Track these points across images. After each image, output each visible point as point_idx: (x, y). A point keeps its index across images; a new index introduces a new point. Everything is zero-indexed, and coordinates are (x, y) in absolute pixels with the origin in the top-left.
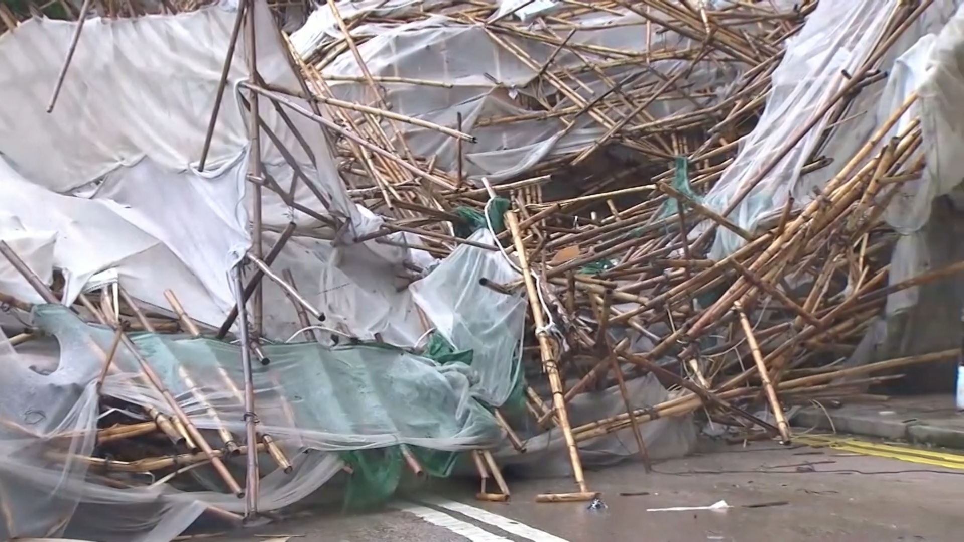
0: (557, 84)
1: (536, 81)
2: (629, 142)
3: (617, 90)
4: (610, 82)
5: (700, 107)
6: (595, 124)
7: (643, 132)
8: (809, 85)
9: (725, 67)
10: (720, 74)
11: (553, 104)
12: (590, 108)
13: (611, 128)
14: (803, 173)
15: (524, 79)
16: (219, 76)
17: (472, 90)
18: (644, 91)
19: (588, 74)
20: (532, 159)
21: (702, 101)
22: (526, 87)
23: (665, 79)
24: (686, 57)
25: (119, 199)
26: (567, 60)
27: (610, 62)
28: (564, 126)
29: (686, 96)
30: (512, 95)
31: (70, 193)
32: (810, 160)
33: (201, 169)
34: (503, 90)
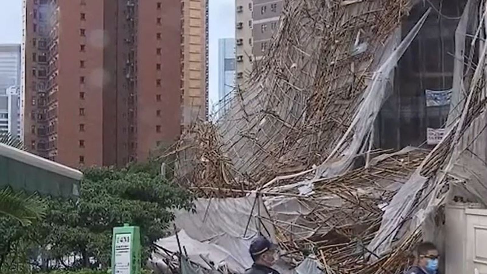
0: (317, 215)
1: (310, 214)
2: (337, 231)
3: (333, 216)
4: (331, 214)
5: (356, 222)
6: (327, 225)
7: (341, 228)
8: (392, 220)
9: (361, 211)
10: (360, 213)
11: (315, 219)
12: (326, 221)
13: (332, 227)
14: (392, 242)
15: (308, 213)
16: (250, 214)
17: (293, 216)
18: (340, 217)
19: (325, 212)
20: (310, 235)
21: (356, 220)
22: (309, 215)
23: (346, 214)
24: (352, 208)
25: (217, 244)
26: (319, 208)
27: (331, 209)
28: (318, 226)
29: (351, 219)
30: (305, 217)
31: (202, 242)
32: (394, 239)
33: (244, 237)
34: (302, 216)
